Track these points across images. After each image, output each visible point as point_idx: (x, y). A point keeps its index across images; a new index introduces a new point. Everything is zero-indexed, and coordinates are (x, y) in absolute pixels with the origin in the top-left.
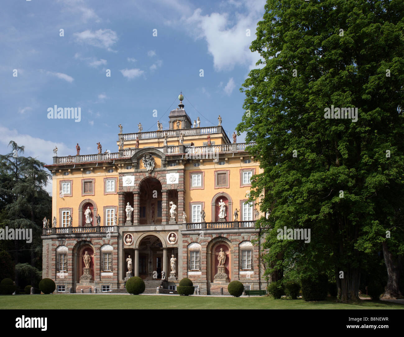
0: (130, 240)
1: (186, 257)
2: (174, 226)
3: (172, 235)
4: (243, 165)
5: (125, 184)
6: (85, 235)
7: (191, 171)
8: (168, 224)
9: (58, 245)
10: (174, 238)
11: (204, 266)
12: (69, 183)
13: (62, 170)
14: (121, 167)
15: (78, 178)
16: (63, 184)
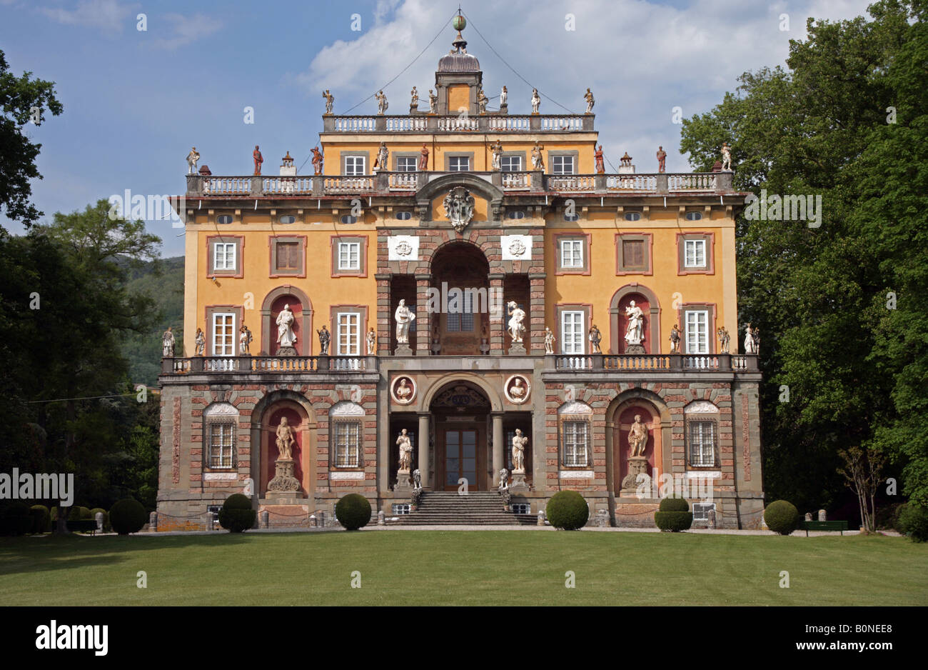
0: (408, 391)
1: (555, 436)
2: (523, 360)
3: (518, 381)
4: (684, 223)
5: (393, 256)
6: (289, 378)
7: (558, 232)
8: (506, 356)
9: (209, 400)
10: (522, 389)
11: (599, 458)
12: (235, 245)
13: (215, 210)
14: (385, 214)
15: (259, 232)
16: (216, 244)
